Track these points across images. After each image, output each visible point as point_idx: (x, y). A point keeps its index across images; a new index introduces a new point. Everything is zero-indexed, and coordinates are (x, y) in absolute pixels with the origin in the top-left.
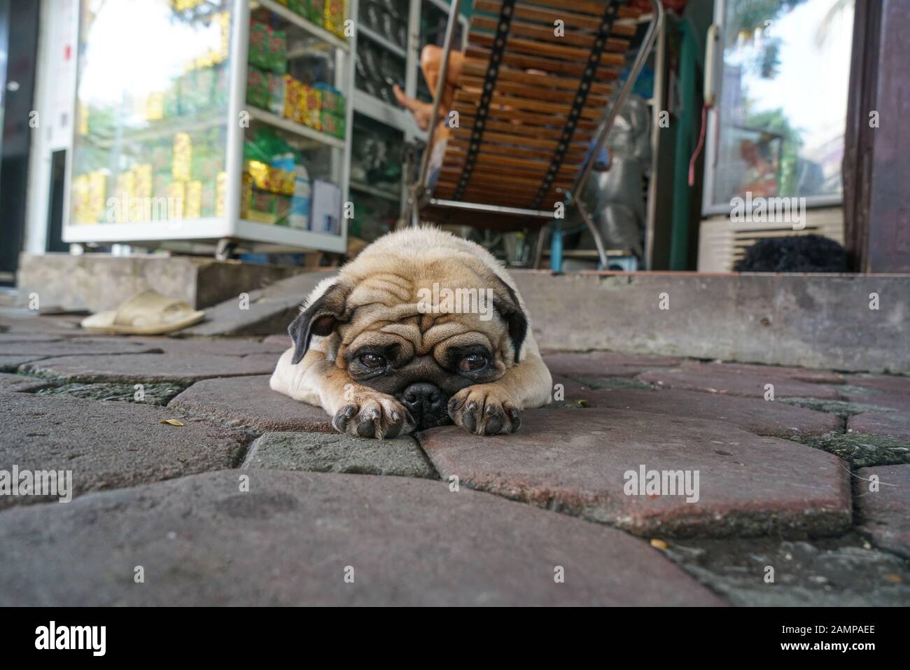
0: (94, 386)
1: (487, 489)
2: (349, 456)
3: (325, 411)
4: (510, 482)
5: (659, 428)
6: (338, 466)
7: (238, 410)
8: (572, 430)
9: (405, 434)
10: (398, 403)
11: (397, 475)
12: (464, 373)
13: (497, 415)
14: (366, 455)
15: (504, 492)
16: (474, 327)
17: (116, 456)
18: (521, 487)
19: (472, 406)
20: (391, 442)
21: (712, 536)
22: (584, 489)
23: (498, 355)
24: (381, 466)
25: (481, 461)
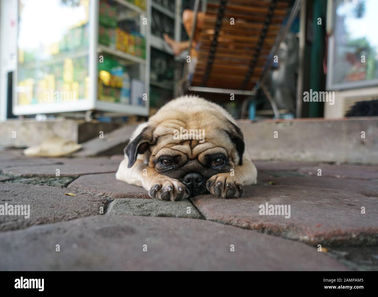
0: (32, 179)
1: (230, 223)
2: (158, 209)
3: (144, 189)
4: (242, 220)
5: (315, 194)
6: (154, 214)
7: (102, 189)
8: (270, 195)
9: (185, 199)
10: (181, 183)
11: (183, 217)
12: (214, 168)
13: (232, 188)
14: (167, 208)
15: (239, 225)
16: (218, 145)
17: (45, 210)
18: (248, 222)
19: (219, 183)
20: (179, 202)
21: (351, 246)
22: (281, 223)
23: (230, 159)
24: (176, 214)
25: (226, 210)
